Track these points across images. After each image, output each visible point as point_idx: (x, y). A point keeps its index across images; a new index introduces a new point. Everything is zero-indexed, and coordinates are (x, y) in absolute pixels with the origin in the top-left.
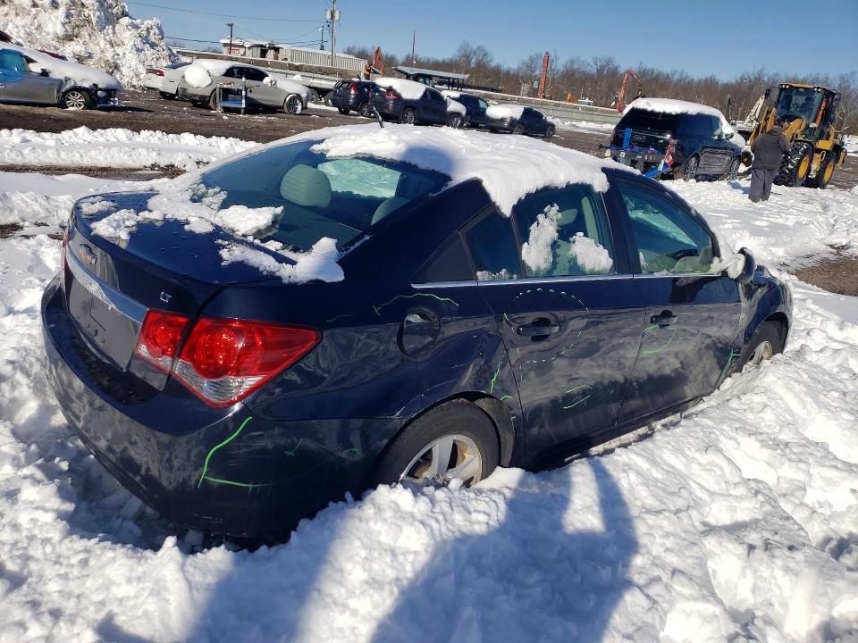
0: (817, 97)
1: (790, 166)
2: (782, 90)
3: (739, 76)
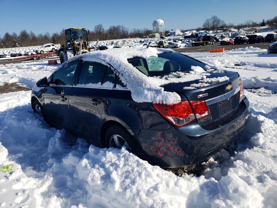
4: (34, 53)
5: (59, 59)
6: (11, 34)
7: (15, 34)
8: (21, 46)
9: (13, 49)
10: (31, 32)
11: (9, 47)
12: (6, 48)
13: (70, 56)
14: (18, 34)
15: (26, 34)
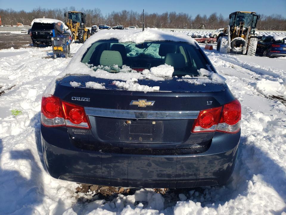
0: (80, 16)
1: (81, 37)
2: (69, 13)
3: (32, 10)
4: (208, 37)
5: (217, 45)
6: (202, 16)
7: (205, 16)
8: (206, 29)
9: (198, 31)
10: (221, 15)
11: (195, 29)
12: (193, 29)
13: (224, 43)
14: (208, 17)
15: (215, 17)
